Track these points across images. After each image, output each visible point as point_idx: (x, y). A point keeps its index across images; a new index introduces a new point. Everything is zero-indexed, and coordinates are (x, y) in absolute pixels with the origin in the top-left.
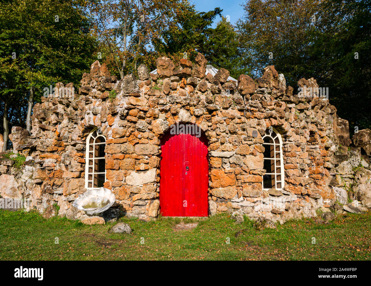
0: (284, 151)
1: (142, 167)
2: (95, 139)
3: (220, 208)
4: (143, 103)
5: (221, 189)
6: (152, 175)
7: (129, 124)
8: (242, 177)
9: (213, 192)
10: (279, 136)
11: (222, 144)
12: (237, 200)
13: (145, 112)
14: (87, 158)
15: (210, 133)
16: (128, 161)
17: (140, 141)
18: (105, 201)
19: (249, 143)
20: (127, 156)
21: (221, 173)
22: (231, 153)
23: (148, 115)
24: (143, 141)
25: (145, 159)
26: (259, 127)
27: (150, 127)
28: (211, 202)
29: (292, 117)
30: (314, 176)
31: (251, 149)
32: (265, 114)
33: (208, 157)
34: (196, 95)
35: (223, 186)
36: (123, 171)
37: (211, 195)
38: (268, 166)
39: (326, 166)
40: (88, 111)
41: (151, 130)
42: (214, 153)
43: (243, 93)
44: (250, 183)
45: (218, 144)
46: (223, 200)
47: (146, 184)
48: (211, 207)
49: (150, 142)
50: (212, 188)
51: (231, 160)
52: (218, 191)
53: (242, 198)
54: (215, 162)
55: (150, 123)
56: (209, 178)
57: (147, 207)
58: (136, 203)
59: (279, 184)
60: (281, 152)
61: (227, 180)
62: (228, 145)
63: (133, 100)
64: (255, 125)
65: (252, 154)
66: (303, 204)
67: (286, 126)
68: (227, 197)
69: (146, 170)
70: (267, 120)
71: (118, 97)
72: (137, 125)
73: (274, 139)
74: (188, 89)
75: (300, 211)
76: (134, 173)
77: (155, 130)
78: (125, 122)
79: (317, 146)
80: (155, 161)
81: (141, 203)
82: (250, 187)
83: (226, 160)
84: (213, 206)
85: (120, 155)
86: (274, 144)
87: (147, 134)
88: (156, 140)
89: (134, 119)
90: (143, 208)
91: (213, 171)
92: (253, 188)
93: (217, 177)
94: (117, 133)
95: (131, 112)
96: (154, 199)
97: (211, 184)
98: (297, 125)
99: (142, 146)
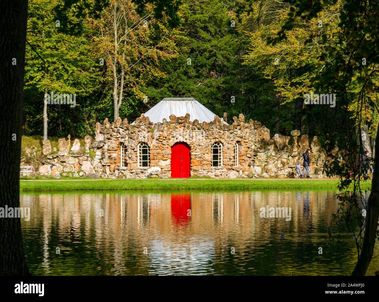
0: (223, 151)
1: (165, 159)
2: (142, 146)
3: (195, 174)
4: (165, 134)
5: (195, 167)
6: (169, 162)
7: (160, 142)
8: (203, 162)
9: (192, 168)
10: (221, 144)
11: (195, 150)
12: (201, 171)
13: (166, 137)
14: (138, 154)
15: (191, 145)
16: (160, 156)
17: (164, 149)
18: (157, 171)
19: (206, 149)
20: (159, 154)
21: (195, 161)
22: (199, 153)
23: (167, 139)
24: (165, 149)
25: (166, 156)
26: (210, 143)
27: (168, 143)
28: (191, 172)
29: (226, 137)
30: (240, 161)
31: (207, 151)
32: (213, 137)
33: (190, 154)
34: (186, 130)
35: (196, 166)
36: (158, 160)
37: (191, 169)
38: (215, 157)
39: (247, 156)
40: (140, 136)
41: (168, 145)
42: (192, 153)
43: (204, 129)
44: (206, 164)
45: (194, 150)
46: (196, 171)
47: (167, 165)
48: (191, 173)
49: (168, 149)
50: (192, 166)
51: (199, 156)
52: (194, 168)
53: (203, 170)
54: (193, 157)
55: (168, 142)
56: (190, 163)
57: (167, 174)
58: (164, 172)
59: (220, 165)
60: (222, 151)
61: (197, 163)
62: (198, 150)
63: (161, 133)
64: (209, 142)
65: (207, 153)
66: (229, 173)
67: (222, 141)
68: (197, 169)
69: (166, 160)
70: (214, 139)
71: (155, 131)
72: (163, 143)
73: (218, 146)
74: (182, 128)
75: (228, 176)
76: (162, 161)
77: (170, 144)
78: (158, 141)
79: (242, 147)
80: (170, 156)
81: (165, 172)
82: (206, 166)
83: (197, 156)
84: (192, 173)
85: (156, 154)
86: (219, 148)
87: (167, 146)
88: (170, 149)
89: (162, 140)
90: (166, 174)
91: (192, 160)
92: (207, 166)
93: (194, 163)
94: (155, 146)
95: (160, 137)
96: (169, 171)
97: (191, 165)
98: (228, 140)
99: (165, 151)
